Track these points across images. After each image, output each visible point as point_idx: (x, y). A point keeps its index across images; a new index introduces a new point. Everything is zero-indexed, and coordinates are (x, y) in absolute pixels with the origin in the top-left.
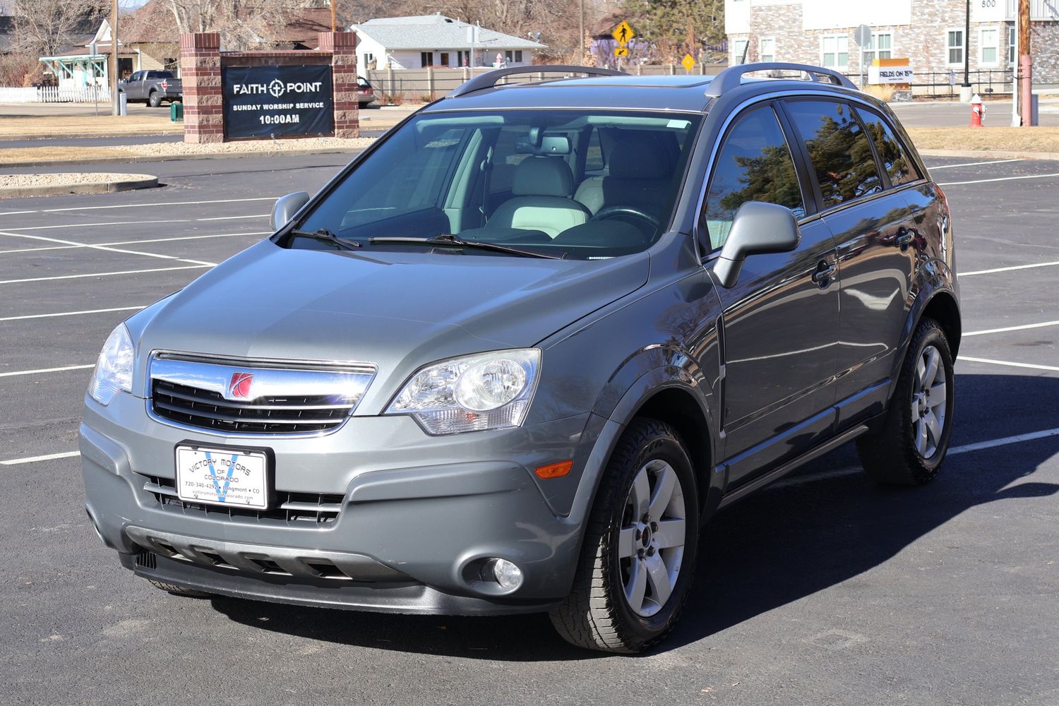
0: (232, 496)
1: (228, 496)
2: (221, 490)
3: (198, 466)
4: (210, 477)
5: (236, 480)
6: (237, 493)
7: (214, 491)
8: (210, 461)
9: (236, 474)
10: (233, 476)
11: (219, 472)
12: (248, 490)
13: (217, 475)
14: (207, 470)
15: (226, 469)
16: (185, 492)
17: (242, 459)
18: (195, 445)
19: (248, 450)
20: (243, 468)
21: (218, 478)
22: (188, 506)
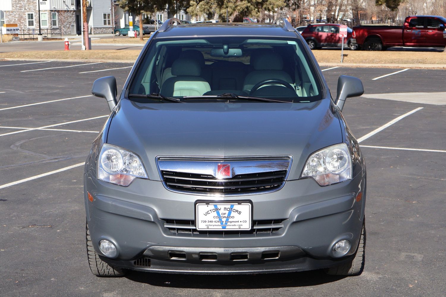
0: (230, 225)
1: (228, 226)
2: (224, 223)
3: (209, 212)
4: (217, 217)
5: (233, 217)
6: (233, 224)
7: (219, 224)
8: (217, 210)
9: (233, 214)
10: (231, 215)
11: (223, 214)
12: (239, 222)
13: (221, 216)
14: (215, 214)
15: (227, 212)
16: (201, 226)
17: (237, 207)
18: (207, 202)
19: (240, 202)
20: (237, 211)
21: (222, 217)
22: (203, 233)
